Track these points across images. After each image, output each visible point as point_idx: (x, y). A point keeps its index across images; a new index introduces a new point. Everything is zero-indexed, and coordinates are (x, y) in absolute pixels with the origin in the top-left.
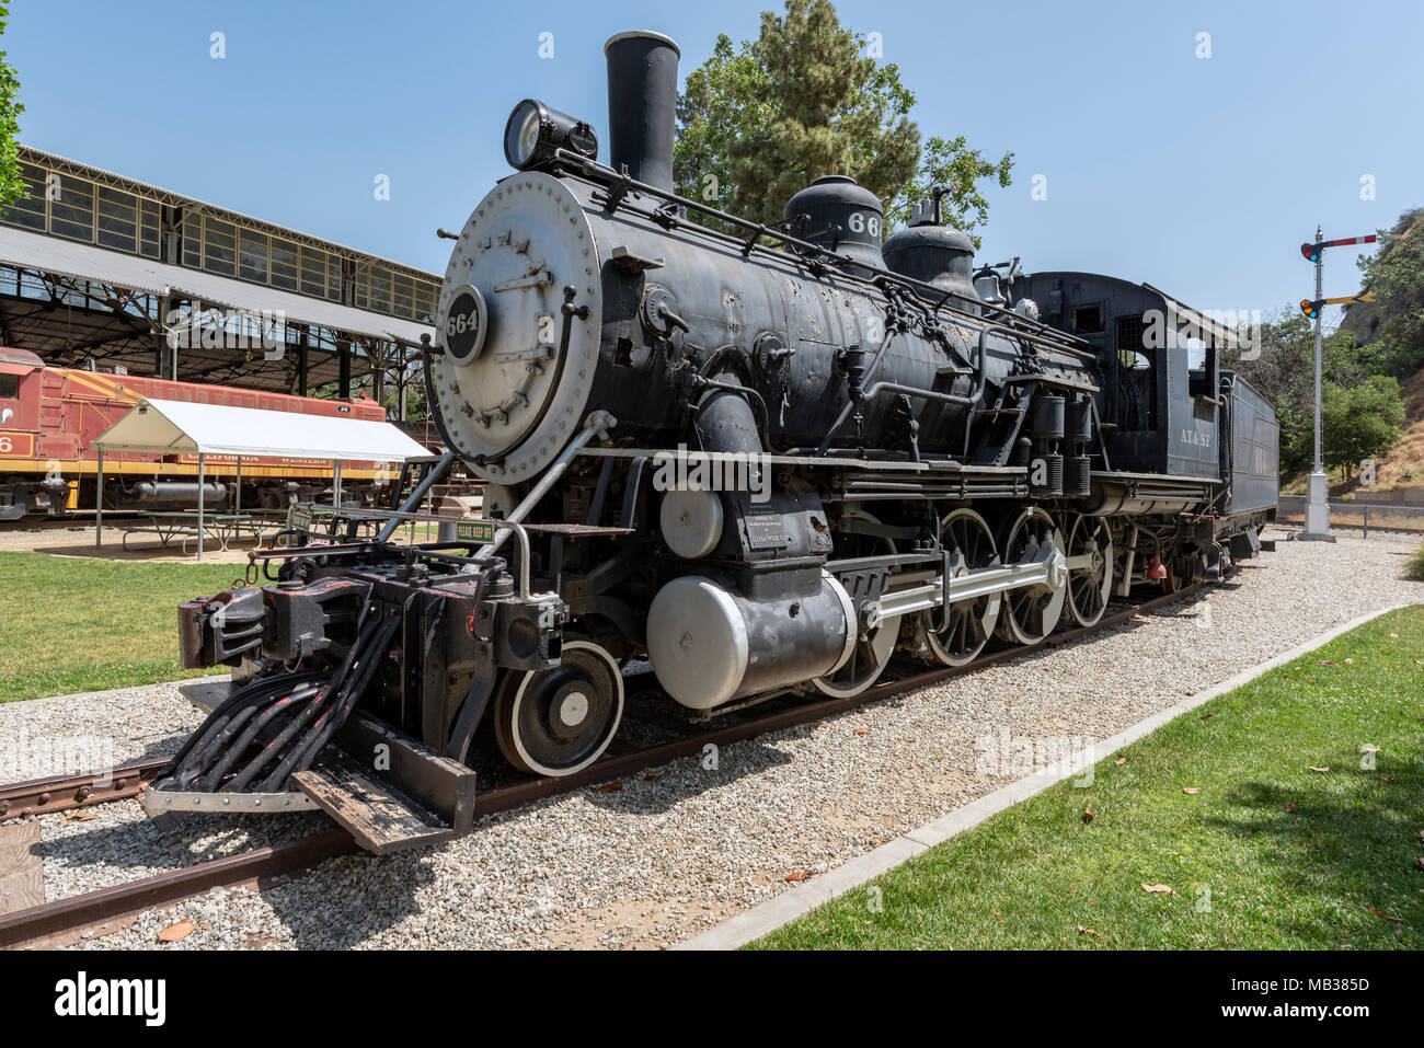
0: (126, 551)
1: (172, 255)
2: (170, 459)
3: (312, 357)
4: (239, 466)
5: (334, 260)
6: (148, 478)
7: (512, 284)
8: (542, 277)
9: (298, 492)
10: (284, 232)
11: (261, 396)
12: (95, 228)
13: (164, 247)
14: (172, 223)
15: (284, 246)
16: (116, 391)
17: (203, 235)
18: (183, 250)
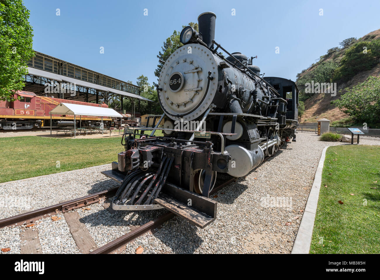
0: (57, 136)
1: (61, 73)
2: (64, 116)
3: (89, 95)
4: (81, 118)
5: (95, 75)
6: (59, 120)
7: (190, 72)
8: (200, 69)
9: (91, 123)
10: (84, 69)
11: (83, 103)
12: (44, 67)
13: (59, 71)
14: (60, 66)
15: (84, 71)
16: (52, 101)
17: (67, 69)
18: (63, 72)
